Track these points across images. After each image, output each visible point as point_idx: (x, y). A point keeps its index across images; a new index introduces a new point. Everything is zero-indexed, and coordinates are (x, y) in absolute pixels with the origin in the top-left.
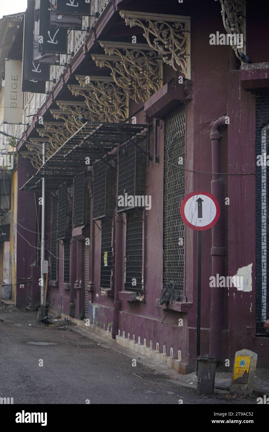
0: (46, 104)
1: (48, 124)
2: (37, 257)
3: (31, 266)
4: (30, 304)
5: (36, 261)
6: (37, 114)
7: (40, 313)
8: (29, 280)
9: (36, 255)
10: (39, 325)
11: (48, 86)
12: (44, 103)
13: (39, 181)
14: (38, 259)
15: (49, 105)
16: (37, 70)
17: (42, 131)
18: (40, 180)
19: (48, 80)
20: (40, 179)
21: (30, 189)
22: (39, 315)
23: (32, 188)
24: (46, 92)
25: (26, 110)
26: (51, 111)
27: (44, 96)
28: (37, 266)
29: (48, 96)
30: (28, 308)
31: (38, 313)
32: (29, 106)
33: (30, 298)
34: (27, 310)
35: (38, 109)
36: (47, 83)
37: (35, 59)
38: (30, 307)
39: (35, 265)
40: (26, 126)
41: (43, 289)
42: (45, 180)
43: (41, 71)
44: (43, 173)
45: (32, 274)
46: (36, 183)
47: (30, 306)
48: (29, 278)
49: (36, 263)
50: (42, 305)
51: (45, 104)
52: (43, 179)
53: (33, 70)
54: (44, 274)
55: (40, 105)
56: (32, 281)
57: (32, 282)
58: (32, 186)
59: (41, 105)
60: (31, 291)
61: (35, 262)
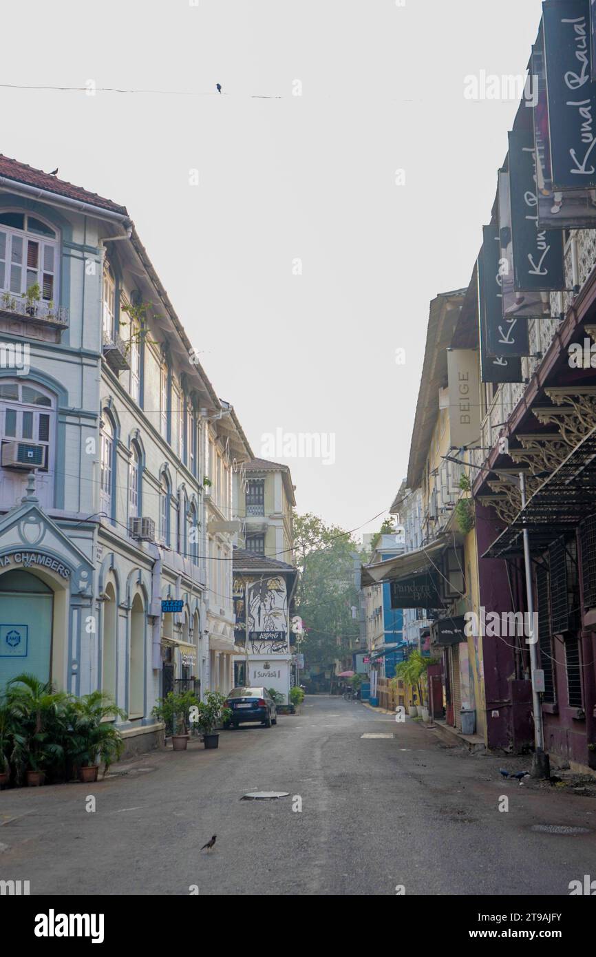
0: (525, 400)
1: (528, 439)
2: (518, 665)
3: (508, 679)
4: (511, 743)
5: (516, 672)
6: (508, 422)
7: (537, 762)
8: (505, 703)
9: (516, 663)
10: (537, 784)
11: (528, 366)
12: (522, 399)
13: (516, 537)
14: (518, 668)
15: (530, 399)
16: (506, 339)
17: (516, 453)
18: (518, 535)
19: (527, 355)
20: (518, 533)
21: (499, 554)
22: (535, 765)
23: (502, 553)
24: (524, 380)
25: (485, 428)
26: (535, 411)
27: (522, 385)
28: (518, 679)
29: (527, 385)
30: (508, 750)
31: (533, 761)
32: (490, 418)
33: (510, 733)
34: (507, 753)
35: (509, 415)
36: (524, 359)
37: (506, 311)
38: (511, 748)
39: (514, 678)
40: (487, 451)
41: (538, 718)
42: (529, 534)
43: (514, 340)
44: (524, 520)
45: (509, 694)
46: (511, 542)
47: (511, 746)
48: (505, 701)
49: (516, 674)
50: (539, 748)
51: (523, 401)
52: (525, 530)
53: (501, 341)
54: (538, 693)
55: (512, 409)
56: (511, 704)
57: (511, 706)
58: (501, 548)
59: (514, 407)
60: (512, 721)
61: (514, 673)
